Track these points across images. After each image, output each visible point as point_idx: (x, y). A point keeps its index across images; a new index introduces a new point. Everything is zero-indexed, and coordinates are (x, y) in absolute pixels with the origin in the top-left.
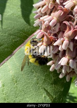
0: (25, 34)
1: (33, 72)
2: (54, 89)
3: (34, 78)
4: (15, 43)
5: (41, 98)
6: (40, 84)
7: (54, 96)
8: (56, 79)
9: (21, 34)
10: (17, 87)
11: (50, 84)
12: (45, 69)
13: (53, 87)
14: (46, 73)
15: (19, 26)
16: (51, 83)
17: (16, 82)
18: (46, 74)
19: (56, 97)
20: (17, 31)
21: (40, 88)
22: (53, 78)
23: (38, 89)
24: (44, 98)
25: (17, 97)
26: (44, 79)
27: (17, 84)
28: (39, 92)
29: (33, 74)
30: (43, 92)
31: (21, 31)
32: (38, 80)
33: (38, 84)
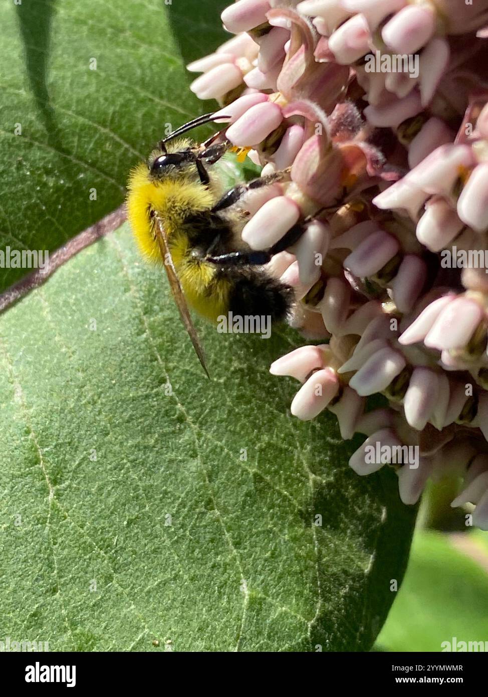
0: (133, 146)
1: (181, 420)
2: (320, 551)
3: (183, 461)
4: (57, 202)
5: (228, 611)
6: (225, 511)
7: (320, 601)
8: (329, 485)
9: (108, 147)
10: (57, 515)
11: (291, 518)
12: (260, 408)
13: (311, 541)
14: (266, 438)
15: (92, 89)
16: (301, 513)
17: (55, 482)
18: (269, 445)
19: (331, 612)
20: (81, 120)
21: (227, 536)
22: (312, 476)
23: (212, 541)
24: (251, 607)
25: (54, 591)
26: (255, 475)
27: (58, 495)
28: (213, 567)
29: (181, 431)
30: (244, 566)
31: (103, 124)
32: (211, 476)
33: (209, 504)
